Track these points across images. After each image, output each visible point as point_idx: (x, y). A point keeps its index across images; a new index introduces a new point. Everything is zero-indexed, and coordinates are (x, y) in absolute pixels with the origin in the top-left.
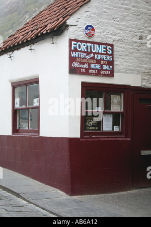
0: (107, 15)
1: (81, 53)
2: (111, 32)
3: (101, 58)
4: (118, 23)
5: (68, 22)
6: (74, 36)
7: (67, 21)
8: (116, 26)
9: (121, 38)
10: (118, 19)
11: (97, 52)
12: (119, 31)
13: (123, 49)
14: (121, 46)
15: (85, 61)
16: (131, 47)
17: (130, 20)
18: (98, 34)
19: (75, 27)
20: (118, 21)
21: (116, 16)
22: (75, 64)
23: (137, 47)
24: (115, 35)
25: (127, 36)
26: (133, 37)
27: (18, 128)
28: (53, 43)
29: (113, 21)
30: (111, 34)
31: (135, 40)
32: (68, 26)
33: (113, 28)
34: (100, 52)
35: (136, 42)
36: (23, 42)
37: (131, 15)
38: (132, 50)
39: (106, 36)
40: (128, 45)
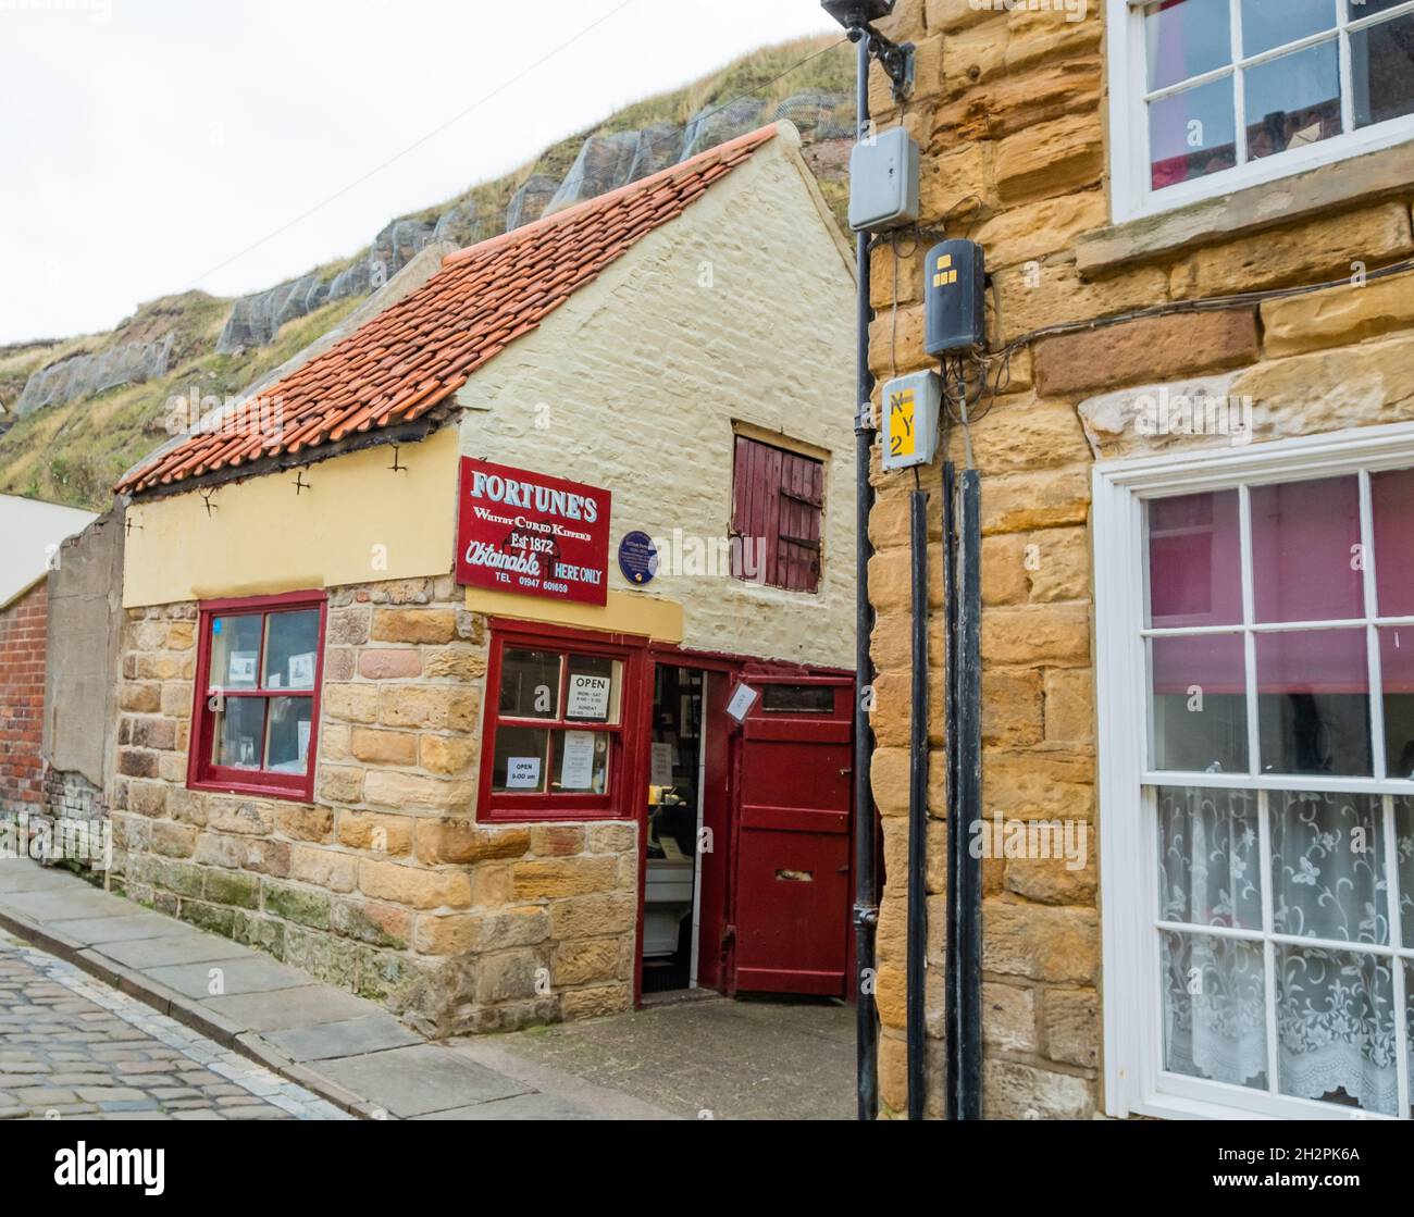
0: (589, 386)
2: (597, 448)
4: (622, 417)
5: (462, 398)
6: (475, 447)
7: (459, 393)
8: (613, 427)
9: (626, 470)
10: (622, 404)
11: (553, 511)
12: (622, 447)
13: (631, 510)
14: (627, 496)
16: (656, 504)
17: (657, 411)
18: (555, 449)
19: (483, 415)
20: (621, 411)
21: (617, 393)
23: (674, 507)
24: (609, 458)
25: (647, 466)
26: (665, 468)
27: (214, 762)
28: (396, 468)
29: (604, 409)
30: (598, 454)
31: (669, 482)
32: (459, 409)
33: (602, 435)
35: (670, 489)
36: (265, 453)
37: (661, 393)
38: (657, 514)
39: (581, 458)
40: (649, 496)
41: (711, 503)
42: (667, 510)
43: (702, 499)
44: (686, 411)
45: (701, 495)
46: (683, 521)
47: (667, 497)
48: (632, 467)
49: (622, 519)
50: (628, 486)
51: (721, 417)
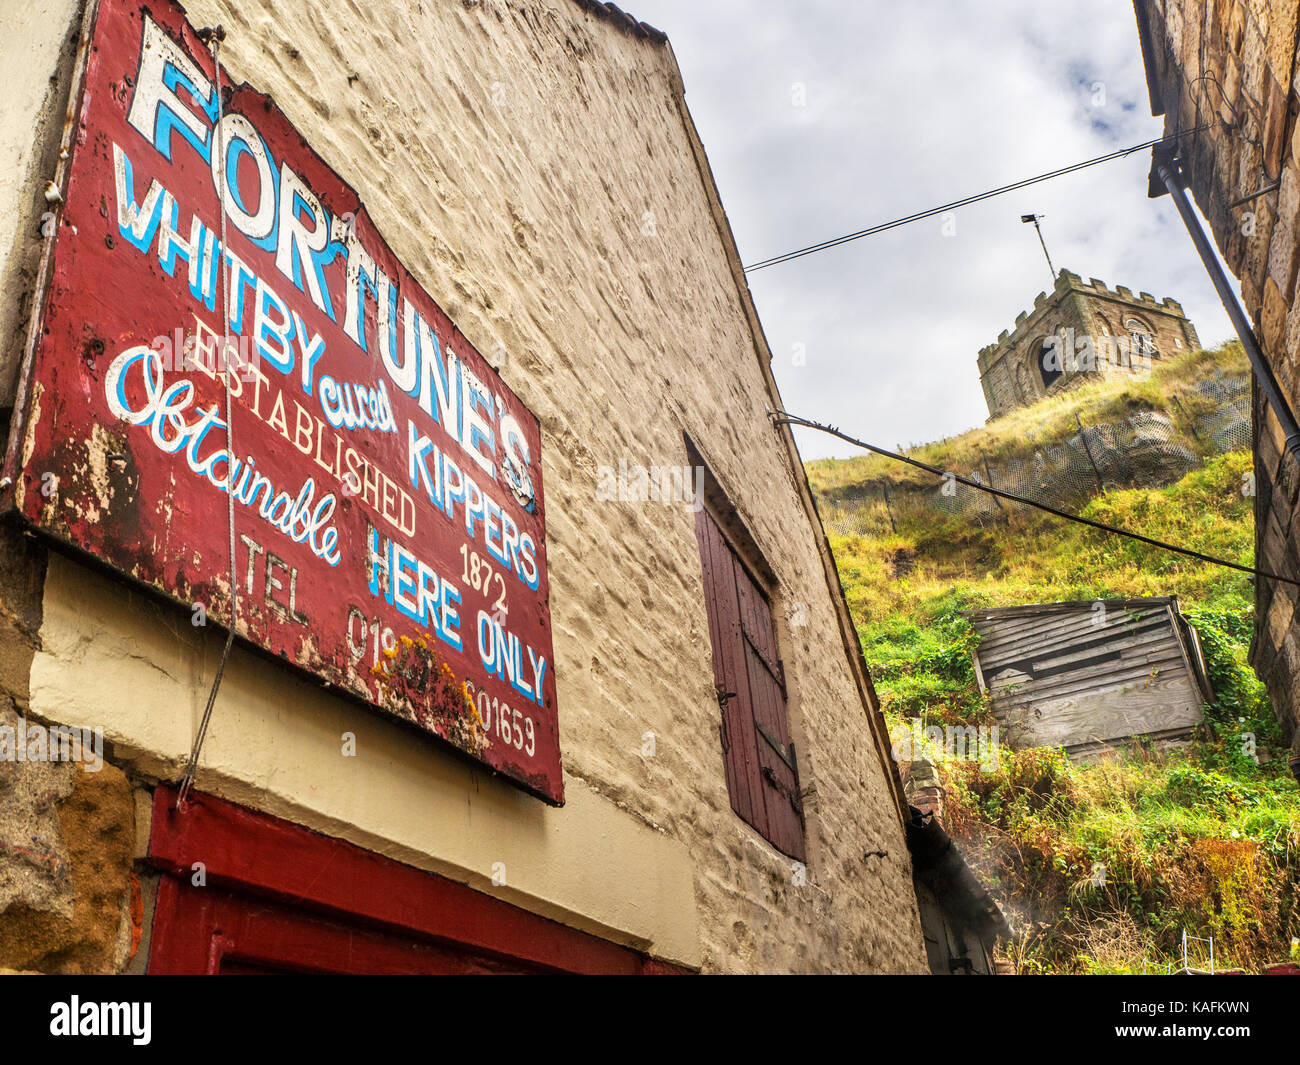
1: (262, 287)
2: (504, 315)
3: (459, 509)
9: (561, 419)
10: (540, 250)
12: (548, 355)
13: (575, 532)
14: (565, 489)
15: (304, 439)
20: (539, 265)
21: (529, 216)
22: (158, 404)
23: (638, 569)
24: (525, 363)
25: (592, 437)
34: (451, 428)
40: (602, 516)
41: (686, 593)
42: (632, 574)
43: (675, 578)
44: (632, 364)
45: (675, 570)
46: (655, 615)
47: (629, 538)
48: (569, 416)
49: (562, 549)
50: (566, 462)
51: (674, 418)
